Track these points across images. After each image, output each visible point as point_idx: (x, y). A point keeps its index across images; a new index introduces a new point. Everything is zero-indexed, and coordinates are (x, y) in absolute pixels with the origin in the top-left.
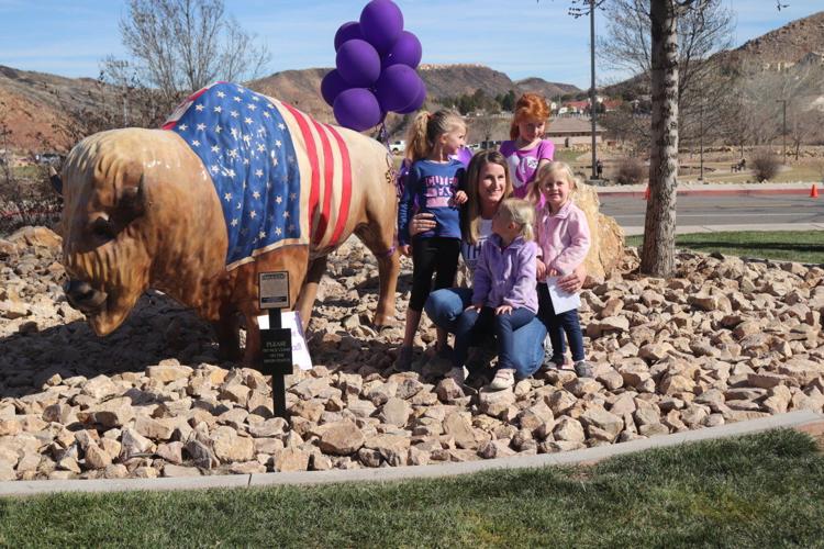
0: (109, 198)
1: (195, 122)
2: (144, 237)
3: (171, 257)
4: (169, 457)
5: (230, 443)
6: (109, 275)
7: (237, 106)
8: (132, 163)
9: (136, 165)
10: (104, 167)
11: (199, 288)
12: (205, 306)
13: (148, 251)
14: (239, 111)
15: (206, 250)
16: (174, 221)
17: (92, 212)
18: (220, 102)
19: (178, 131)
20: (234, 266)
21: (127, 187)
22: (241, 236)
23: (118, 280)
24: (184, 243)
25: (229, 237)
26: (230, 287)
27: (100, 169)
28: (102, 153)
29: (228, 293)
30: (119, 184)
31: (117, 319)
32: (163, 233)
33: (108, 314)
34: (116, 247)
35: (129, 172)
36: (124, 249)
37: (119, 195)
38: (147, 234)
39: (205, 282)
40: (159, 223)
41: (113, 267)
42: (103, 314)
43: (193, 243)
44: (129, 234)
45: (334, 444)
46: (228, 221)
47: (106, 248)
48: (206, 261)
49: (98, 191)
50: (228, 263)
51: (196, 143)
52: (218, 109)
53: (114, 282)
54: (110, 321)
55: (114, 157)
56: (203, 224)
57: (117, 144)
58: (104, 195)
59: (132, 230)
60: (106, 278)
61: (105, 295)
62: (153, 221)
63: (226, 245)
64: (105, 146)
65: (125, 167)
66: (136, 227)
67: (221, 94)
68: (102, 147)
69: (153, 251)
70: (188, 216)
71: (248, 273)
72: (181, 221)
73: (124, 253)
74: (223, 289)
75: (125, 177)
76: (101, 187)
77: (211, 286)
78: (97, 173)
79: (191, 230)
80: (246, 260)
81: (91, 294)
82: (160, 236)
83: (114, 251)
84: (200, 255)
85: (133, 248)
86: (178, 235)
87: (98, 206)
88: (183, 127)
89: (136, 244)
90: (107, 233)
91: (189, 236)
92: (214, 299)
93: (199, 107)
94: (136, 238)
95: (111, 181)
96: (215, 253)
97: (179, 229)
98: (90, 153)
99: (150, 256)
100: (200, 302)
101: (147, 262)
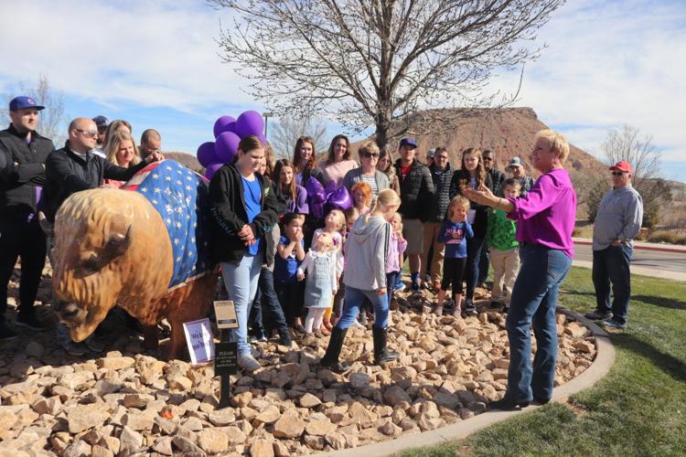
0: (98, 241)
1: (153, 186)
2: (121, 270)
3: (136, 283)
4: (163, 452)
5: (212, 438)
6: (93, 299)
7: (179, 177)
8: (118, 215)
9: (120, 217)
10: (96, 217)
11: (148, 304)
12: (148, 316)
13: (122, 280)
14: (182, 181)
15: (159, 279)
16: (143, 259)
17: (84, 251)
18: (169, 173)
19: (141, 192)
20: (173, 289)
21: (113, 233)
22: (181, 268)
23: (99, 302)
24: (147, 274)
25: (174, 269)
26: (167, 303)
27: (93, 219)
28: (94, 206)
29: (165, 307)
30: (107, 232)
31: (92, 329)
32: (134, 266)
33: (86, 326)
34: (100, 278)
35: (115, 222)
36: (106, 279)
37: (107, 240)
38: (123, 268)
39: (153, 301)
40: (133, 261)
41: (96, 292)
42: (82, 326)
43: (152, 274)
44: (110, 268)
45: (285, 431)
46: (175, 258)
47: (92, 279)
48: (157, 286)
49: (90, 235)
50: (169, 287)
51: (155, 202)
52: (168, 178)
53: (95, 303)
54: (86, 331)
55: (104, 210)
56: (160, 260)
57: (105, 200)
58: (95, 239)
59: (113, 265)
60: (90, 300)
61: (86, 312)
62: (129, 259)
63: (171, 275)
64: (96, 202)
65: (112, 219)
66: (116, 263)
67: (169, 168)
68: (94, 202)
69: (125, 280)
70: (152, 256)
71: (181, 294)
72: (148, 259)
73: (105, 282)
74: (162, 304)
75: (112, 226)
76: (92, 232)
77: (155, 303)
78: (90, 222)
79: (152, 265)
80: (181, 285)
81: (76, 312)
82: (131, 271)
83: (98, 281)
84: (154, 283)
85: (112, 279)
86: (144, 270)
87: (89, 246)
88: (144, 190)
89: (115, 276)
90: (93, 266)
91: (150, 269)
92: (155, 311)
93: (155, 176)
94: (115, 271)
95: (101, 229)
96: (163, 281)
97: (145, 265)
98: (84, 205)
99: (122, 284)
100: (146, 314)
101: (119, 287)
